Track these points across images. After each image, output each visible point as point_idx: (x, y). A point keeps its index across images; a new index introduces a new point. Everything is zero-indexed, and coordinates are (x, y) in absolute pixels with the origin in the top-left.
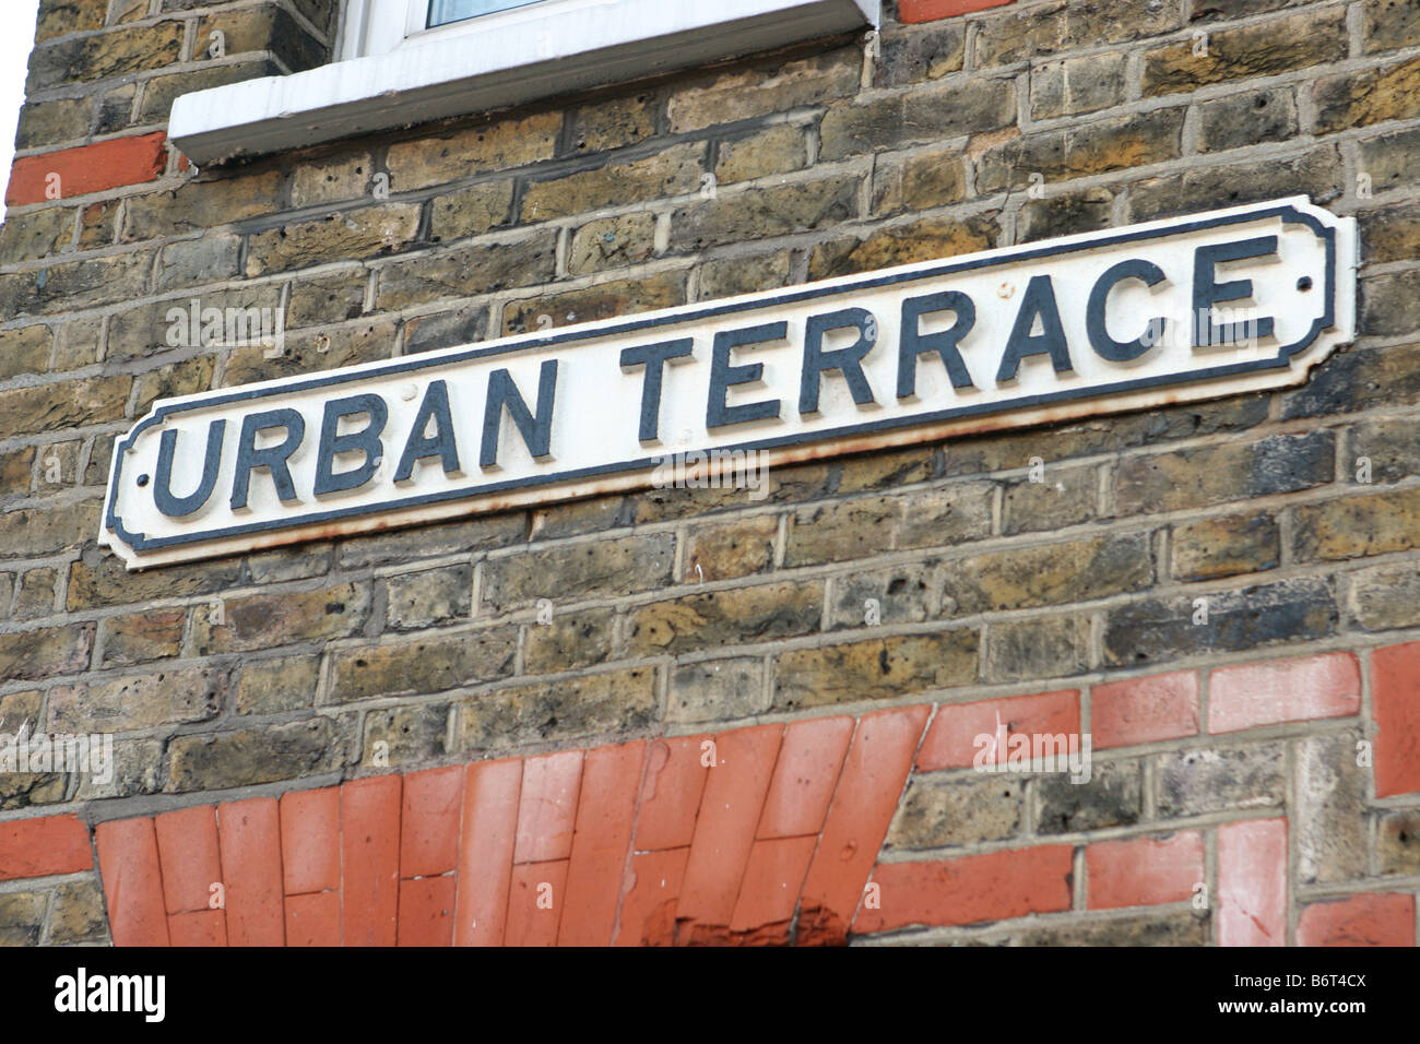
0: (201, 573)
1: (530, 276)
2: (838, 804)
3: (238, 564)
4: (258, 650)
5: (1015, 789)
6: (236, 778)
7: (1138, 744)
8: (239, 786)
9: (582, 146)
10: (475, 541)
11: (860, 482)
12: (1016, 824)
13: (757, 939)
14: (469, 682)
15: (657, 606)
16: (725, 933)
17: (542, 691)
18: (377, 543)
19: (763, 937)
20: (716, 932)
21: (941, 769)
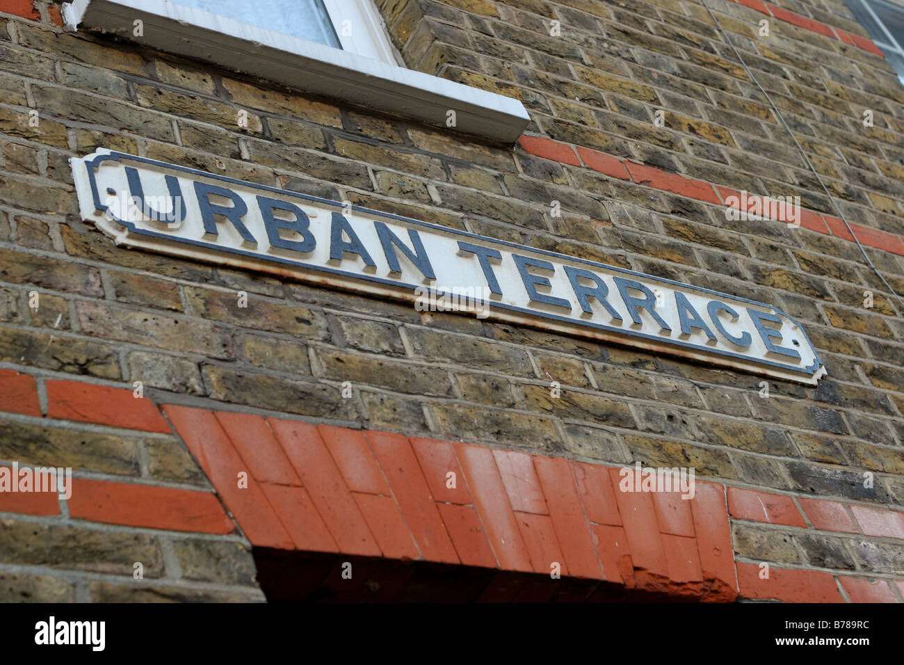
0: (181, 266)
1: (356, 183)
2: (698, 524)
3: (210, 270)
4: (251, 328)
5: (787, 538)
6: (272, 405)
7: (835, 531)
8: (277, 411)
9: (360, 130)
10: (392, 314)
11: (621, 361)
12: (798, 557)
13: (684, 589)
14: (426, 393)
15: (534, 387)
16: (667, 582)
17: (486, 413)
18: (317, 292)
19: (689, 589)
20: (661, 581)
21: (745, 520)
